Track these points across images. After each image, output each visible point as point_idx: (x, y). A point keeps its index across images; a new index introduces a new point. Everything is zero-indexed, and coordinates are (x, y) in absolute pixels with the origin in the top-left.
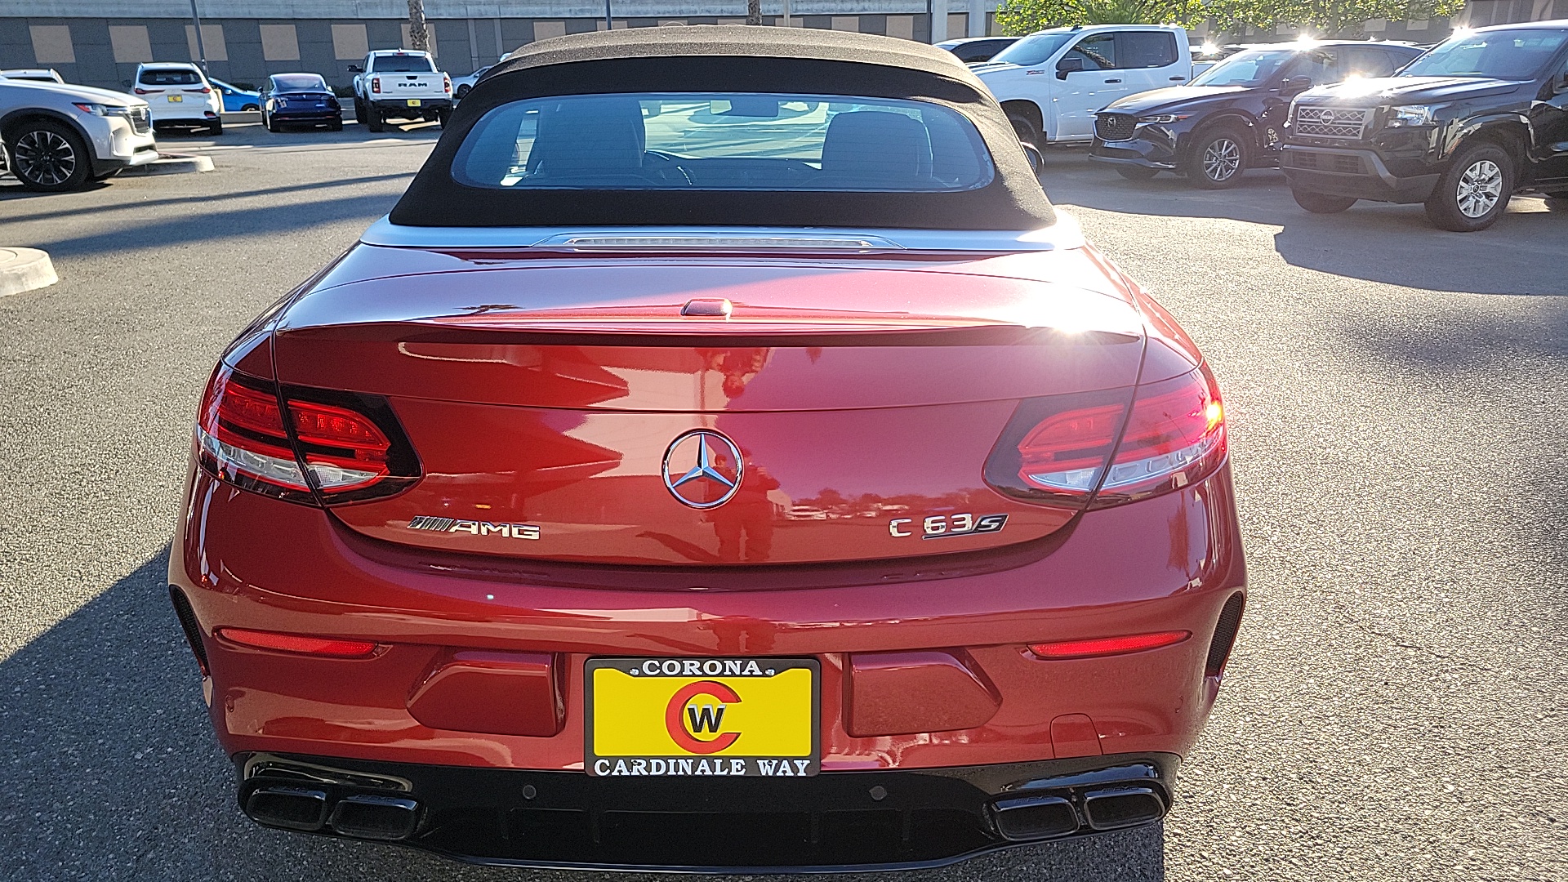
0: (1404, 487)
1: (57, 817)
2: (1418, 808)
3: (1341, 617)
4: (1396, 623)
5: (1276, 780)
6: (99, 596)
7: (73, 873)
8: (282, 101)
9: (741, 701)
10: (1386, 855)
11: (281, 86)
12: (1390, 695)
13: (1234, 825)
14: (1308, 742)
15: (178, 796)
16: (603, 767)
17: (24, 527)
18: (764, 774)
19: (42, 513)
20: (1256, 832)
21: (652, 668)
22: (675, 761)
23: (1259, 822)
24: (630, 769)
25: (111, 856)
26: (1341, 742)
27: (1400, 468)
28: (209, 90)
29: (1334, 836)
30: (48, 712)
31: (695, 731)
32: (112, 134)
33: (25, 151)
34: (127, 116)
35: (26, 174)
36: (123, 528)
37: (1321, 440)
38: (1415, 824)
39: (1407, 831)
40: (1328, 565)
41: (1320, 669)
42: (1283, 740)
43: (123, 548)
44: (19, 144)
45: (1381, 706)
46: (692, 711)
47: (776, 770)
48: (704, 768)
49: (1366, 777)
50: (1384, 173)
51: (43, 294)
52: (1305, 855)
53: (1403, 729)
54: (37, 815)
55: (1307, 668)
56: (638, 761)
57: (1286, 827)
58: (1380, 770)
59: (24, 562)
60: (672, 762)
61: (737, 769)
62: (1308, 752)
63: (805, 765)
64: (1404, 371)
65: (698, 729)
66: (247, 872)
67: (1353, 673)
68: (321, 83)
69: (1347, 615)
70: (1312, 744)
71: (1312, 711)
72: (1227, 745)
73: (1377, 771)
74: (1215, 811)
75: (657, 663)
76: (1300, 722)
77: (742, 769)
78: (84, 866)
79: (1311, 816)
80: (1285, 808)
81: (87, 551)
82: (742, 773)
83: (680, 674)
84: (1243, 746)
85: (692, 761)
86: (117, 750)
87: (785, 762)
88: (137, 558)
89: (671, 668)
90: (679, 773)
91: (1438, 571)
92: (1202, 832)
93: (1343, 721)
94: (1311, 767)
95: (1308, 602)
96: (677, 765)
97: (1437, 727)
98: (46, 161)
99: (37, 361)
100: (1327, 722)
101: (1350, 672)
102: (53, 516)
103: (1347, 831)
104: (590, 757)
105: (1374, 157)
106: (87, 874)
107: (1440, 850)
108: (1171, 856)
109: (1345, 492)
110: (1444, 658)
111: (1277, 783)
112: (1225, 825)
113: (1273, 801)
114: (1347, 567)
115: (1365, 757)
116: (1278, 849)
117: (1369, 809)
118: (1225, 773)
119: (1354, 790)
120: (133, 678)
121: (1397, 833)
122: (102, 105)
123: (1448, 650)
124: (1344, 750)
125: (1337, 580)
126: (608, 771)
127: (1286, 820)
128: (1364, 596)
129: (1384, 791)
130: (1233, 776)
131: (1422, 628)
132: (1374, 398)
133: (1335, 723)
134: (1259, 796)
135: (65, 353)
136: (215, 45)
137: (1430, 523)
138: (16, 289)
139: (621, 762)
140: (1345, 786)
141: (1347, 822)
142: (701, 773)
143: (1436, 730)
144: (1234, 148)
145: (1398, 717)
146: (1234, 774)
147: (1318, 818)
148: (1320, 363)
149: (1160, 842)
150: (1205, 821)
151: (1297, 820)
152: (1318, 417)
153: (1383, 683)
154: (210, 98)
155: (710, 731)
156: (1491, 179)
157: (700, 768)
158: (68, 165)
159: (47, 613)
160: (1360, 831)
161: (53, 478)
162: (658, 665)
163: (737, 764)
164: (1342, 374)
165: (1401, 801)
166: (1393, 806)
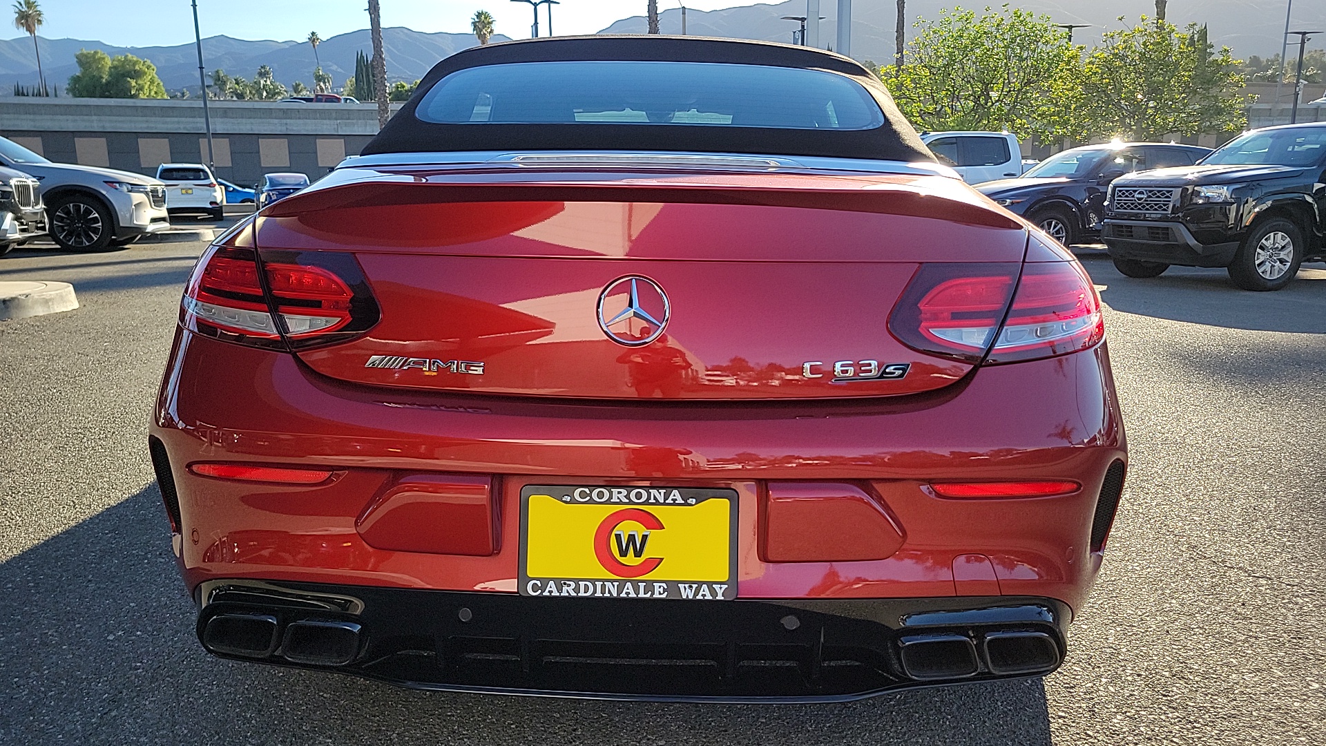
0: (1238, 462)
1: (32, 682)
2: (1288, 701)
3: (1195, 554)
4: (1246, 560)
5: (1151, 676)
6: (88, 519)
7: (42, 725)
8: (273, 194)
9: (664, 528)
10: (1262, 737)
11: (273, 183)
12: (1249, 613)
13: (1115, 710)
14: (1177, 647)
15: (143, 669)
16: (535, 588)
17: (30, 469)
18: (684, 597)
19: (46, 460)
20: (1136, 716)
21: (582, 495)
22: (602, 583)
23: (1138, 709)
24: (560, 590)
25: (78, 713)
26: (1207, 648)
27: (1232, 448)
28: (215, 185)
29: (1210, 721)
30: (35, 603)
31: (621, 556)
32: (133, 207)
33: (61, 219)
34: (147, 193)
35: (61, 237)
36: (114, 472)
37: (1159, 428)
38: (1286, 713)
39: (1279, 718)
40: (1178, 516)
41: (1181, 593)
42: (1153, 645)
43: (113, 485)
44: (58, 213)
45: (1241, 621)
46: (618, 537)
47: (696, 593)
48: (629, 591)
49: (1234, 675)
50: (1192, 242)
51: (64, 316)
52: (1185, 736)
53: (1263, 639)
54: (15, 680)
55: (1168, 591)
56: (568, 582)
57: (1164, 713)
58: (1246, 670)
59: (27, 494)
60: (599, 584)
61: (660, 592)
62: (1178, 655)
63: (723, 589)
64: (1226, 382)
65: (624, 553)
66: (200, 728)
67: (1211, 597)
68: (306, 181)
69: (1200, 553)
70: (1181, 649)
71: (1177, 624)
72: (1101, 648)
73: (1244, 671)
74: (1096, 699)
75: (587, 490)
76: (1168, 632)
77: (664, 593)
78: (52, 720)
79: (1187, 705)
80: (1162, 699)
81: (81, 487)
82: (664, 596)
83: (608, 502)
84: (1116, 650)
85: (618, 583)
86: (92, 632)
87: (705, 586)
88: (124, 493)
89: (601, 495)
90: (605, 595)
91: (1279, 522)
92: (1085, 715)
93: (1207, 632)
94: (1183, 667)
95: (1163, 542)
96: (603, 586)
97: (1295, 638)
98: (78, 227)
99: (55, 358)
100: (1193, 633)
101: (1209, 595)
102: (56, 462)
103: (1223, 718)
104: (523, 578)
105: (1182, 227)
106: (54, 727)
107: (1313, 734)
108: (1058, 734)
109: (1186, 464)
110: (1294, 586)
111: (1151, 678)
112: (1106, 710)
113: (1150, 692)
114: (1195, 518)
115: (1232, 660)
116: (1159, 730)
117: (1241, 701)
118: (1102, 669)
119: (1224, 685)
120: (111, 580)
121: (1270, 720)
122: (128, 183)
123: (1297, 580)
124: (1211, 654)
125: (1187, 527)
126: (540, 591)
127: (1164, 708)
128: (1214, 539)
129: (1253, 687)
130: (1109, 673)
131: (1270, 564)
132: (1202, 400)
133: (1200, 634)
134: (1136, 688)
135: (79, 353)
136: (222, 153)
137: (1265, 488)
138: (43, 311)
139: (551, 583)
140: (1215, 682)
141: (1221, 711)
142: (626, 596)
143: (1295, 641)
144: (1061, 228)
145: (1258, 630)
146: (1109, 670)
147: (1193, 707)
148: (1150, 376)
149: (1046, 722)
150: (1087, 706)
151: (1174, 708)
152: (1154, 412)
153: (1240, 604)
154: (215, 191)
155: (635, 556)
156: (1283, 247)
157: (625, 590)
158: (95, 231)
159: (42, 531)
160: (1235, 718)
161: (58, 436)
162: (588, 492)
163: (660, 587)
164: (1171, 383)
165: (1271, 695)
166: (1262, 699)
